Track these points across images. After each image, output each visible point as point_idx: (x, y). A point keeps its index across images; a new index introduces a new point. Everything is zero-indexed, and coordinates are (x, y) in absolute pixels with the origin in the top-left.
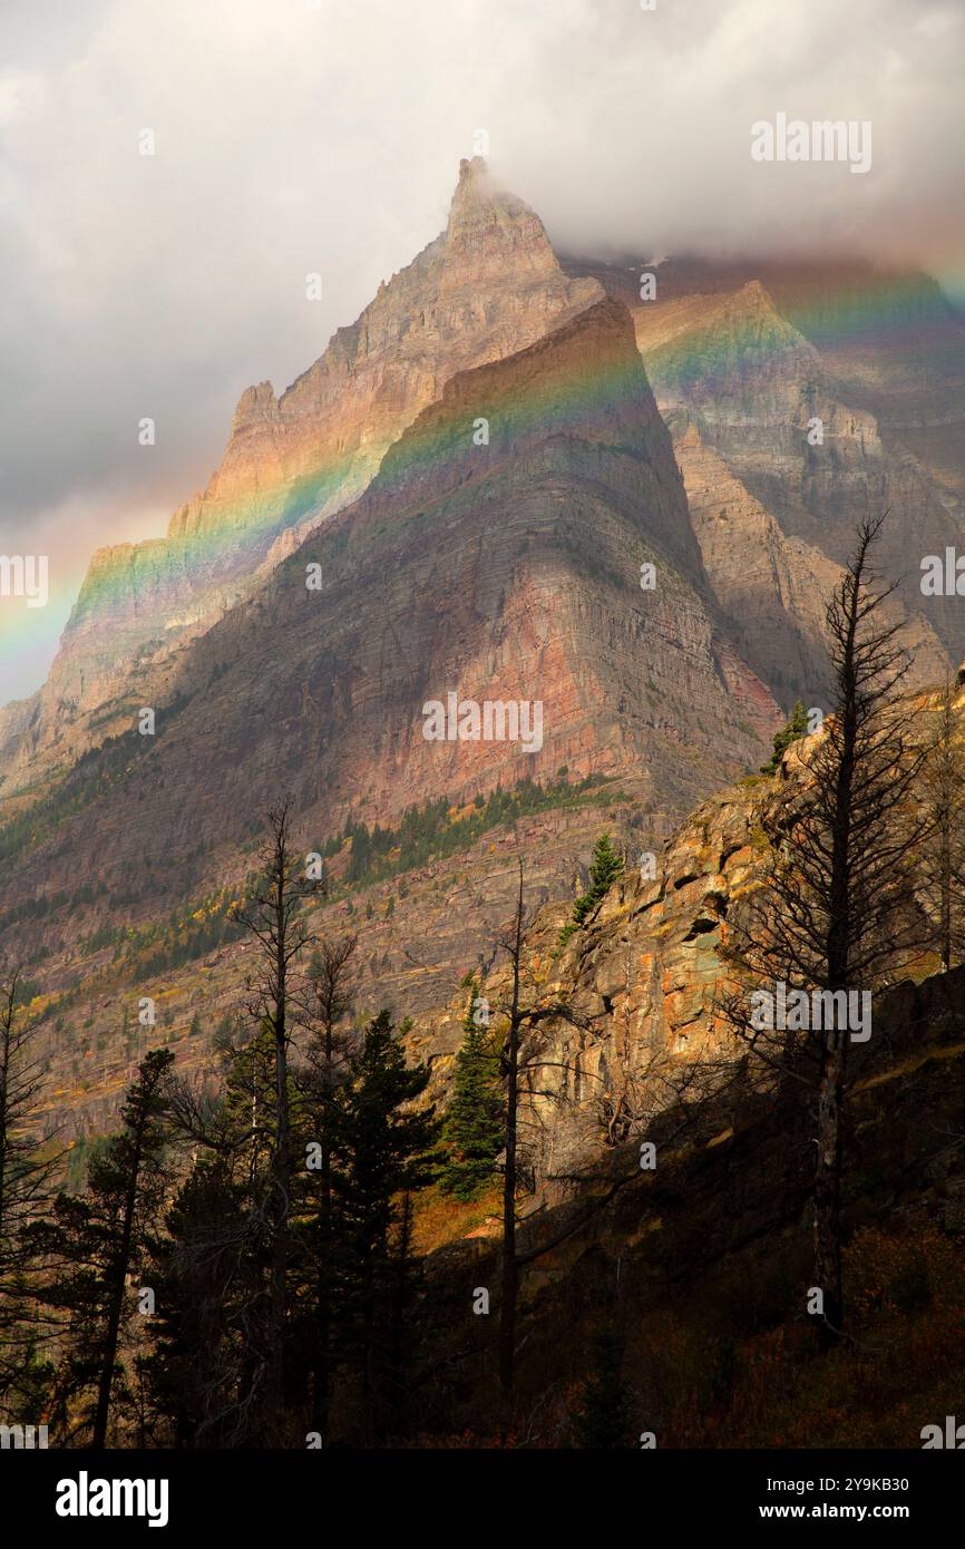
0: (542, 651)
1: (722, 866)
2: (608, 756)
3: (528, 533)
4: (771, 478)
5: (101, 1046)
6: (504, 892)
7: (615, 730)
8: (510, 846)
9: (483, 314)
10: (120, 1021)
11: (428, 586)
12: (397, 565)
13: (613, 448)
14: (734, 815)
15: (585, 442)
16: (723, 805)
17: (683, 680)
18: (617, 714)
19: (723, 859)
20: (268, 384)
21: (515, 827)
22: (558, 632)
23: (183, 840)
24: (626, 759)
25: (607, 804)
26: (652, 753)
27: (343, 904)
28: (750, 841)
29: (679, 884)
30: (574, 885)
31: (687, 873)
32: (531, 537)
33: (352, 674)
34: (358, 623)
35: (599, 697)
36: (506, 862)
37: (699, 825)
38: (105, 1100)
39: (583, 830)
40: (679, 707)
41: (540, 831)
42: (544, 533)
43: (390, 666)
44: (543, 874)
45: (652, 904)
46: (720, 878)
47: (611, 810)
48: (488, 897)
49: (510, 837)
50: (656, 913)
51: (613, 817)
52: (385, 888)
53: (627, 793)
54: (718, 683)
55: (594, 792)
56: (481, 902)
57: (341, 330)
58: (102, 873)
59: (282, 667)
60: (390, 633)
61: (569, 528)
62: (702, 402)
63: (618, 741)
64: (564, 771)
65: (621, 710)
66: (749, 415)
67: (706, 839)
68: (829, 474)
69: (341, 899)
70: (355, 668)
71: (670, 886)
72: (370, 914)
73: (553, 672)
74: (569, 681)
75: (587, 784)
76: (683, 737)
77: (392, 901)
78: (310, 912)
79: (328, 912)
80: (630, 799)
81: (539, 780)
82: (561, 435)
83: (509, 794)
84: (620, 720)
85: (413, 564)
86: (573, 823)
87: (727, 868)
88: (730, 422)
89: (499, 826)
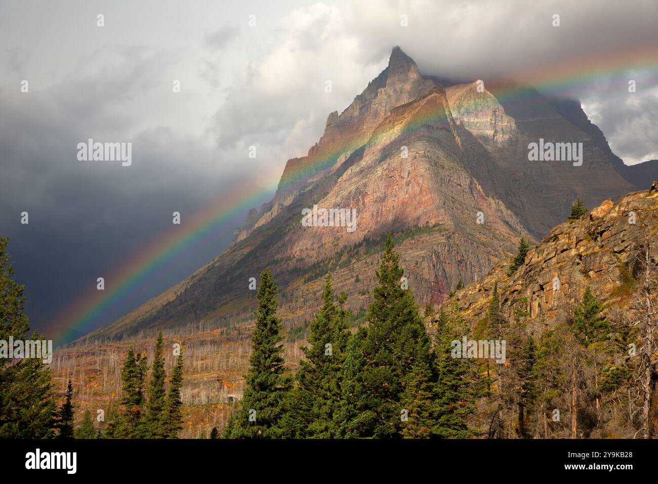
0: (421, 188)
1: (576, 246)
2: (441, 218)
3: (416, 153)
4: (484, 137)
5: (297, 301)
6: (412, 257)
7: (442, 210)
8: (413, 244)
9: (399, 91)
10: (301, 294)
11: (387, 169)
12: (378, 163)
13: (440, 128)
14: (578, 231)
15: (433, 127)
16: (574, 228)
17: (462, 196)
18: (443, 206)
19: (577, 244)
20: (337, 111)
21: (414, 239)
22: (426, 182)
23: (317, 243)
24: (446, 219)
25: (441, 232)
26: (454, 217)
27: (364, 261)
28: (586, 238)
29: (562, 252)
30: (432, 256)
31: (565, 248)
32: (417, 154)
33: (364, 195)
34: (367, 180)
35: (438, 201)
36: (411, 249)
37: (567, 234)
38: (298, 316)
39: (434, 239)
40: (461, 204)
41: (421, 240)
42: (421, 153)
43: (376, 192)
44: (423, 252)
45: (552, 257)
46: (576, 249)
47: (442, 233)
48: (407, 259)
49: (413, 242)
50: (554, 260)
51: (443, 235)
52: (376, 256)
53: (447, 229)
54: (472, 196)
55: (437, 228)
56: (405, 260)
57: (358, 96)
58: (294, 252)
59: (344, 193)
60: (376, 183)
61: (428, 152)
62: (464, 115)
63: (443, 213)
64: (428, 222)
65: (444, 204)
66: (477, 118)
67: (569, 238)
68: (501, 135)
69: (363, 259)
70: (366, 193)
71: (559, 252)
72: (372, 264)
73: (424, 193)
74: (429, 196)
75: (434, 226)
76: (462, 212)
77: (378, 260)
78: (354, 263)
79: (360, 263)
80: (447, 230)
81: (420, 225)
82: (426, 125)
83: (412, 229)
84: (444, 207)
85: (383, 163)
86: (431, 237)
87: (578, 247)
88: (472, 121)
89: (409, 238)
